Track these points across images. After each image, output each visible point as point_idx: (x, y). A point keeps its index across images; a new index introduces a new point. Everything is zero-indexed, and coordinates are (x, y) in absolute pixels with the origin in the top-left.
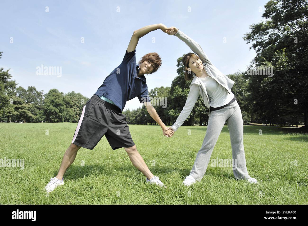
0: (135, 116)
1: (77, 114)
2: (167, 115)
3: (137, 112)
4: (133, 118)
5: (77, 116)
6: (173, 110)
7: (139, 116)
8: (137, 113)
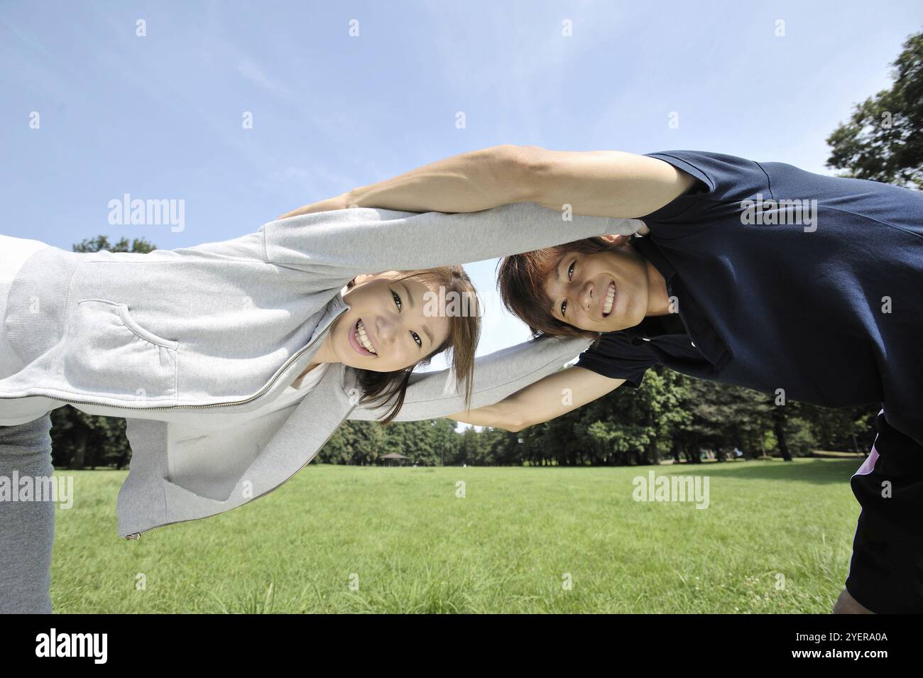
0: (489, 445)
1: (348, 443)
2: (585, 438)
3: (496, 434)
4: (485, 449)
5: (349, 447)
6: (599, 423)
7: (500, 443)
8: (496, 437)
